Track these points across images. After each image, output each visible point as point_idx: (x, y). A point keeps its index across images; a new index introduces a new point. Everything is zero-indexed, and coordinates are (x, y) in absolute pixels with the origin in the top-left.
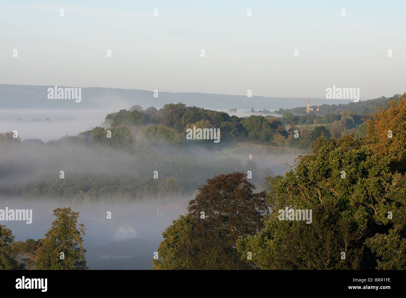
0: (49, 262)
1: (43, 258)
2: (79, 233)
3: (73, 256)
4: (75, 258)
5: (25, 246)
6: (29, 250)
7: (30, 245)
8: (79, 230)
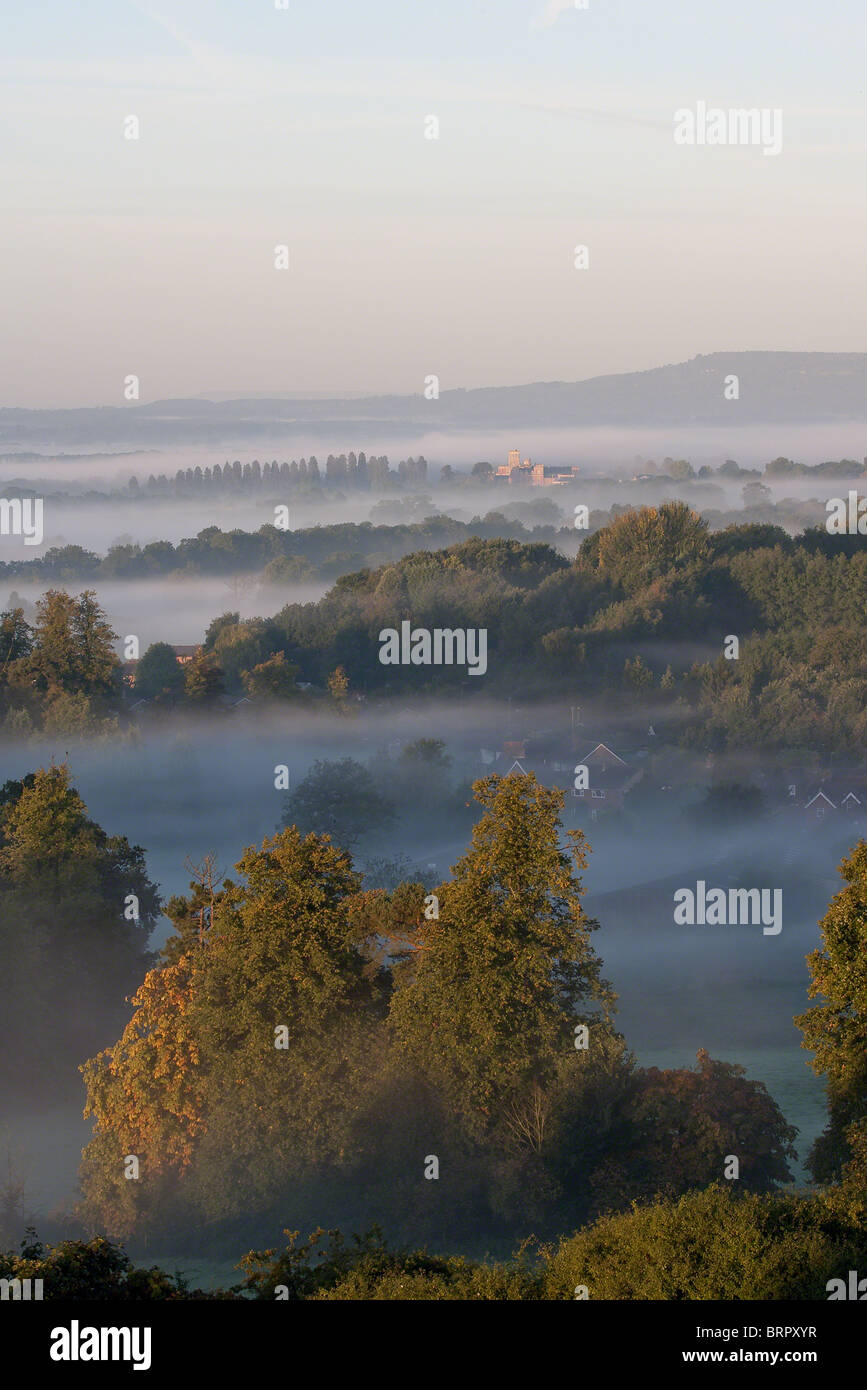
0: (461, 965)
1: (440, 953)
2: (564, 861)
3: (546, 945)
4: (553, 951)
5: (391, 907)
6: (402, 923)
7: (406, 905)
8: (567, 852)
